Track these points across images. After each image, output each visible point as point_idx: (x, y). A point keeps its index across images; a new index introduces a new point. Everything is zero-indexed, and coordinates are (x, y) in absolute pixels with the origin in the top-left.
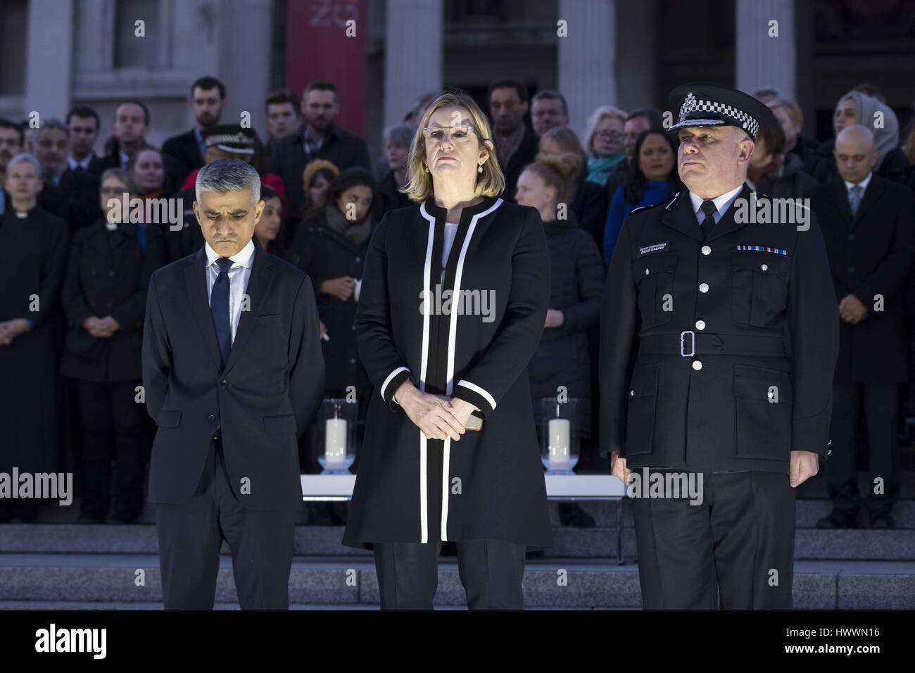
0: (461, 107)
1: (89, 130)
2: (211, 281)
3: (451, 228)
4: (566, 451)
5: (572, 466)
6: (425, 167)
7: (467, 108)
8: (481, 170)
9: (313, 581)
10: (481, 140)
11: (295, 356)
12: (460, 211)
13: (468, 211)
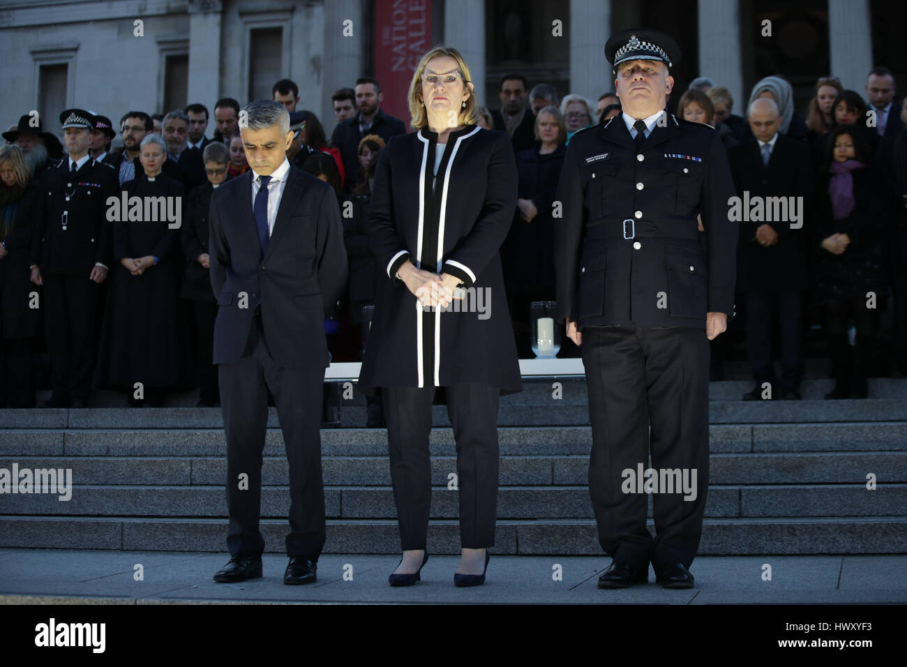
0: (450, 57)
1: (201, 122)
2: (255, 191)
3: (441, 148)
4: (551, 341)
5: (556, 353)
6: (421, 102)
7: (454, 57)
8: (464, 105)
9: (356, 439)
10: (465, 82)
11: (322, 247)
12: (448, 135)
13: (454, 135)
